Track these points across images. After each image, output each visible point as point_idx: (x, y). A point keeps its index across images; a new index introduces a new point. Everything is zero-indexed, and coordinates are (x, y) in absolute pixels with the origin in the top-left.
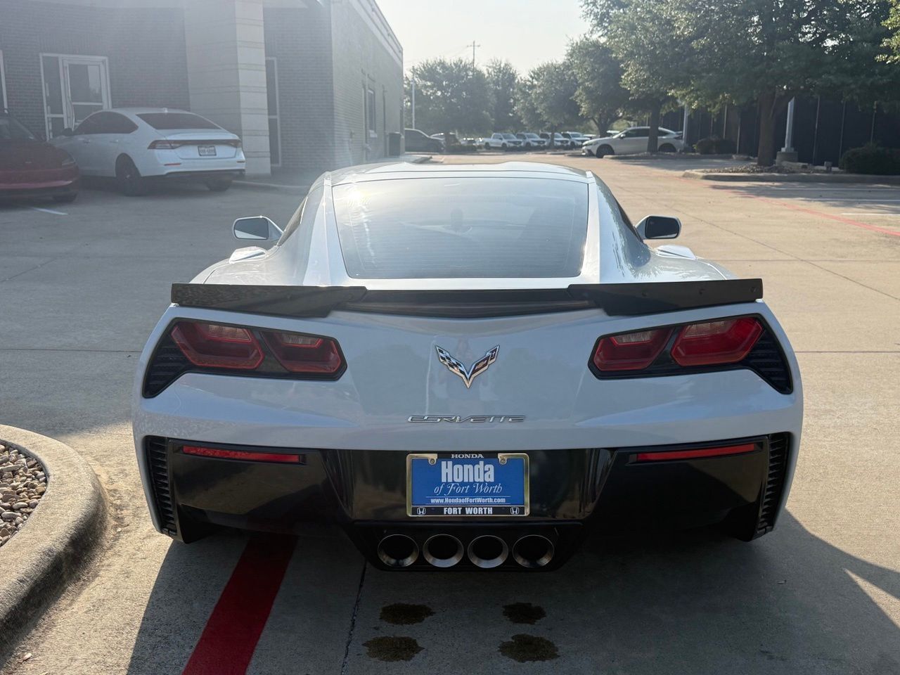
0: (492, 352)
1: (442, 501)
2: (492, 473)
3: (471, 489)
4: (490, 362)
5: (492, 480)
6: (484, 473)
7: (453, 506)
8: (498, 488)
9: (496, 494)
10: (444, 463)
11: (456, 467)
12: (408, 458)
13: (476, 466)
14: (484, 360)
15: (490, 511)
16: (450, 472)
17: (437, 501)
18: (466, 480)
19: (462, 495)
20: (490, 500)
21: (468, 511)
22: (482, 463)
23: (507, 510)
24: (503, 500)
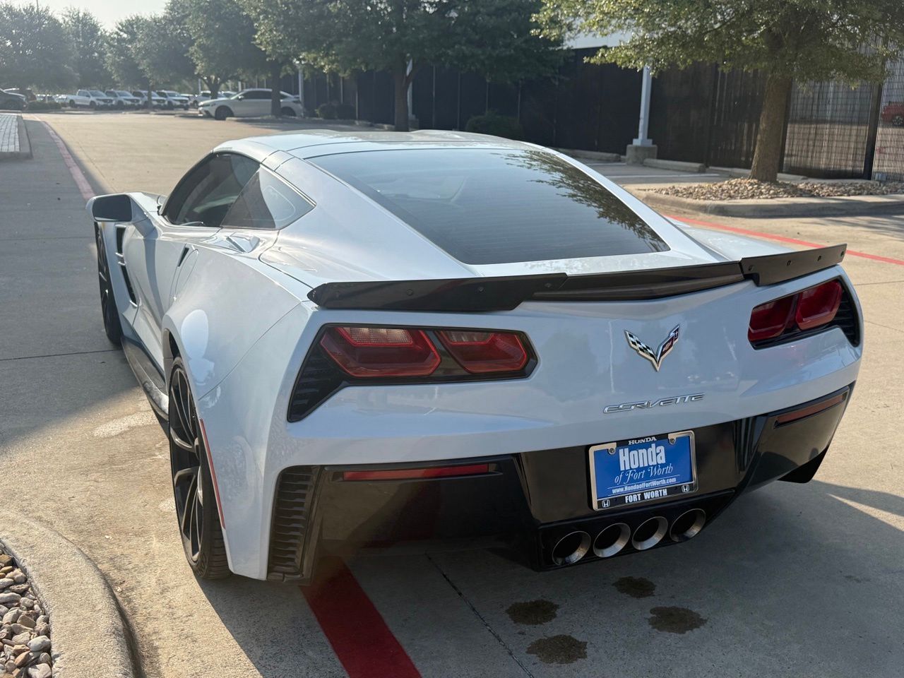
0: (675, 332)
1: (622, 490)
2: (663, 454)
3: (646, 473)
4: (674, 342)
5: (663, 461)
6: (656, 455)
7: (632, 493)
8: (669, 468)
9: (668, 475)
10: (621, 451)
11: (632, 453)
12: (592, 451)
13: (650, 450)
14: (669, 342)
15: (665, 492)
16: (628, 459)
17: (618, 490)
18: (642, 466)
19: (639, 481)
20: (663, 482)
21: (647, 496)
22: (653, 445)
23: (678, 489)
24: (674, 480)
